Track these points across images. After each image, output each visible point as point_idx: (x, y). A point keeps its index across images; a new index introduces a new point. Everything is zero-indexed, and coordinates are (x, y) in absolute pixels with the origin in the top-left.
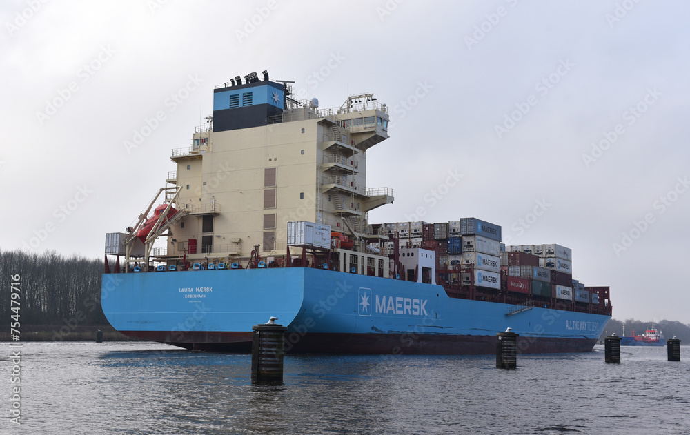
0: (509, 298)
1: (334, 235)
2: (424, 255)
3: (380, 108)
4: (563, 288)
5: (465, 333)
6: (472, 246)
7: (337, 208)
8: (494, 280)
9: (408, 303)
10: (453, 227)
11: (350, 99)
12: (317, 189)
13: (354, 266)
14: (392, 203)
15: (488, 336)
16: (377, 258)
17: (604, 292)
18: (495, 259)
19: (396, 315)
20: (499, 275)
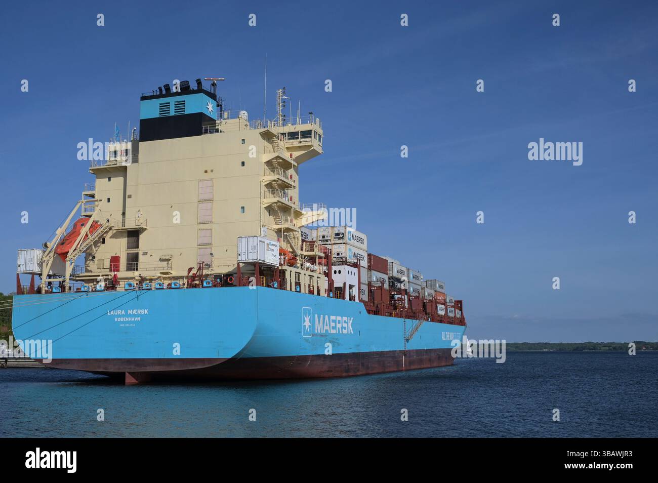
2: (350, 273)
7: (277, 224)
12: (260, 203)
16: (315, 276)
19: (330, 334)
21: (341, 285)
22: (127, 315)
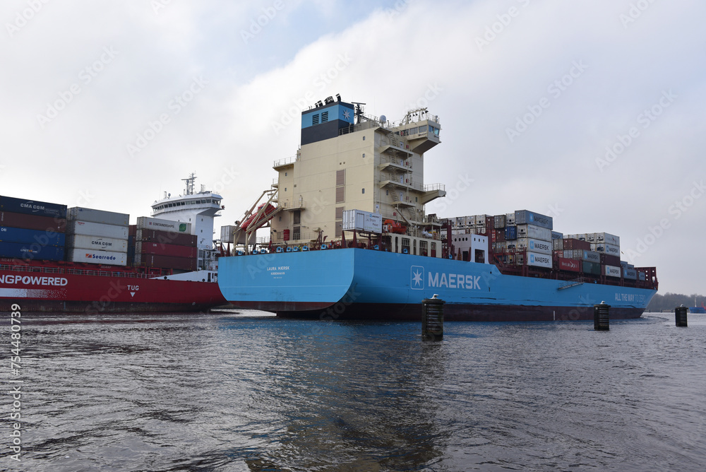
0: (562, 276)
1: (385, 222)
2: (477, 240)
3: (431, 118)
4: (612, 268)
5: (518, 303)
6: (525, 233)
7: (394, 201)
8: (547, 261)
9: (461, 279)
10: (509, 218)
11: (409, 113)
12: (375, 185)
13: (406, 247)
14: (444, 196)
15: (541, 306)
16: (430, 241)
17: (651, 271)
18: (547, 244)
19: (449, 288)
20: (551, 257)
21: (468, 250)
22: (278, 271)
